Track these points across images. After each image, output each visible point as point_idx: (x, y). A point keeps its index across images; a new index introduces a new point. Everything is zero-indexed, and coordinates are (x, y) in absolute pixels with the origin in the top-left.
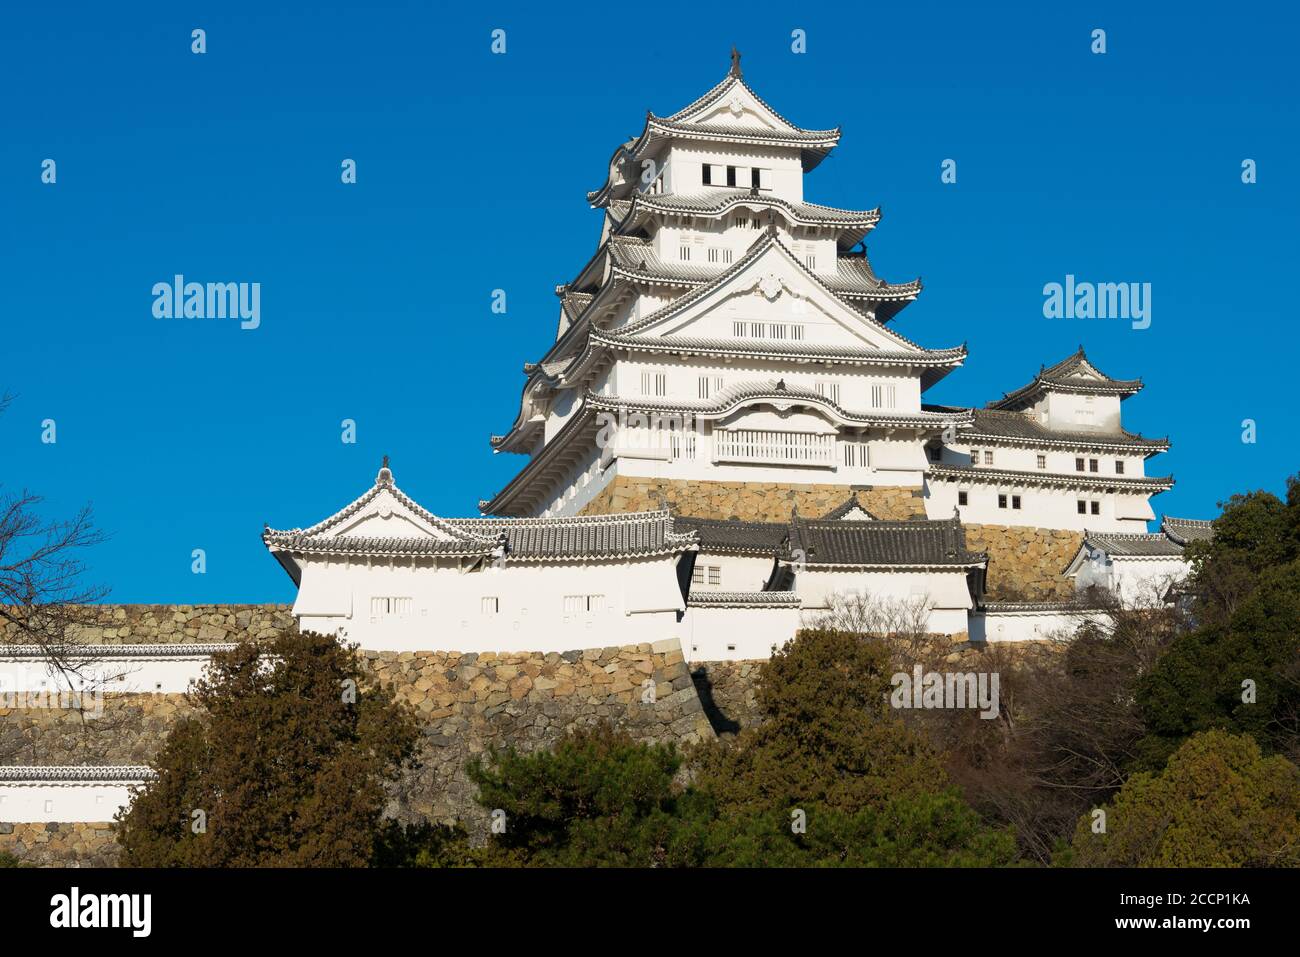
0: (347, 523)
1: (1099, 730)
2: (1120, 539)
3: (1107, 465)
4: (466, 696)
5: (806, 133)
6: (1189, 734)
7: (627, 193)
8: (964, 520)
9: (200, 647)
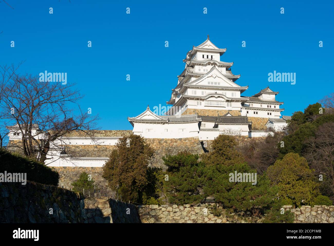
0: (142, 116)
1: (271, 152)
2: (274, 119)
3: (273, 107)
4: (162, 146)
5: (221, 49)
6: (287, 153)
7: (190, 60)
8: (248, 116)
9: (117, 137)
